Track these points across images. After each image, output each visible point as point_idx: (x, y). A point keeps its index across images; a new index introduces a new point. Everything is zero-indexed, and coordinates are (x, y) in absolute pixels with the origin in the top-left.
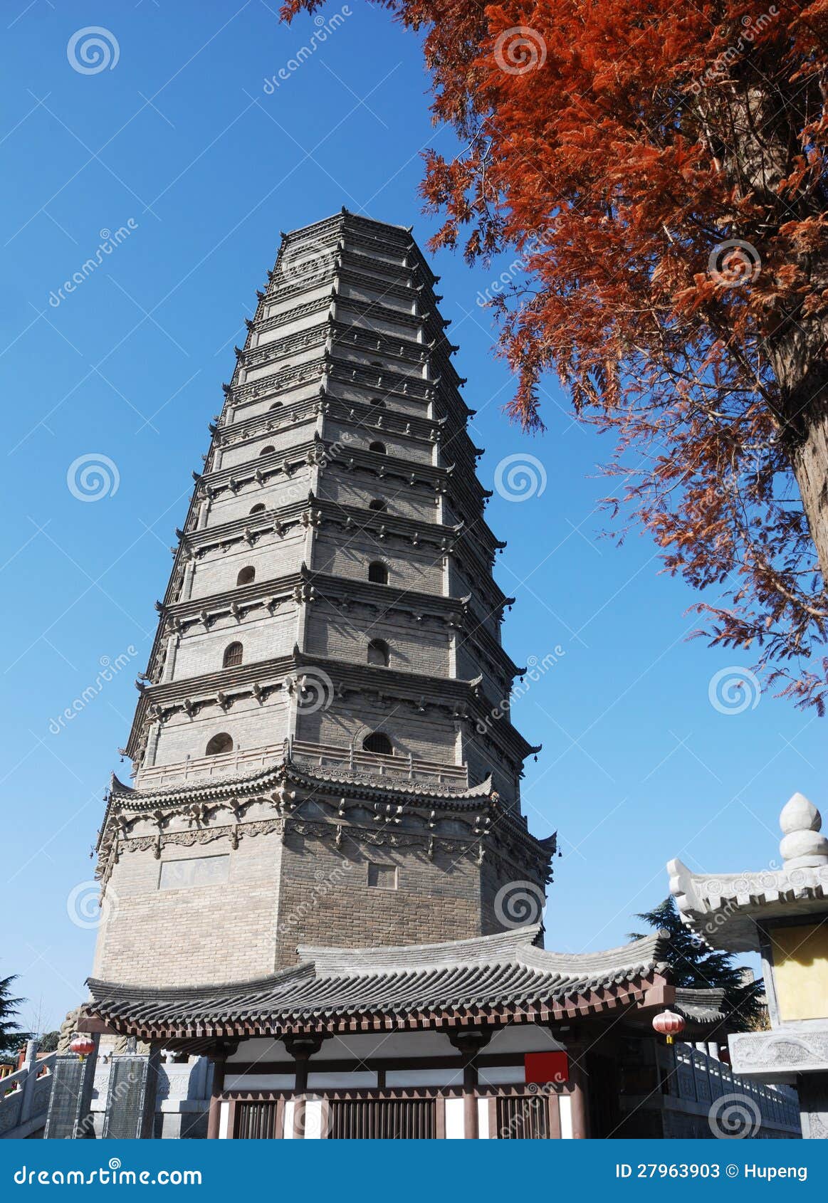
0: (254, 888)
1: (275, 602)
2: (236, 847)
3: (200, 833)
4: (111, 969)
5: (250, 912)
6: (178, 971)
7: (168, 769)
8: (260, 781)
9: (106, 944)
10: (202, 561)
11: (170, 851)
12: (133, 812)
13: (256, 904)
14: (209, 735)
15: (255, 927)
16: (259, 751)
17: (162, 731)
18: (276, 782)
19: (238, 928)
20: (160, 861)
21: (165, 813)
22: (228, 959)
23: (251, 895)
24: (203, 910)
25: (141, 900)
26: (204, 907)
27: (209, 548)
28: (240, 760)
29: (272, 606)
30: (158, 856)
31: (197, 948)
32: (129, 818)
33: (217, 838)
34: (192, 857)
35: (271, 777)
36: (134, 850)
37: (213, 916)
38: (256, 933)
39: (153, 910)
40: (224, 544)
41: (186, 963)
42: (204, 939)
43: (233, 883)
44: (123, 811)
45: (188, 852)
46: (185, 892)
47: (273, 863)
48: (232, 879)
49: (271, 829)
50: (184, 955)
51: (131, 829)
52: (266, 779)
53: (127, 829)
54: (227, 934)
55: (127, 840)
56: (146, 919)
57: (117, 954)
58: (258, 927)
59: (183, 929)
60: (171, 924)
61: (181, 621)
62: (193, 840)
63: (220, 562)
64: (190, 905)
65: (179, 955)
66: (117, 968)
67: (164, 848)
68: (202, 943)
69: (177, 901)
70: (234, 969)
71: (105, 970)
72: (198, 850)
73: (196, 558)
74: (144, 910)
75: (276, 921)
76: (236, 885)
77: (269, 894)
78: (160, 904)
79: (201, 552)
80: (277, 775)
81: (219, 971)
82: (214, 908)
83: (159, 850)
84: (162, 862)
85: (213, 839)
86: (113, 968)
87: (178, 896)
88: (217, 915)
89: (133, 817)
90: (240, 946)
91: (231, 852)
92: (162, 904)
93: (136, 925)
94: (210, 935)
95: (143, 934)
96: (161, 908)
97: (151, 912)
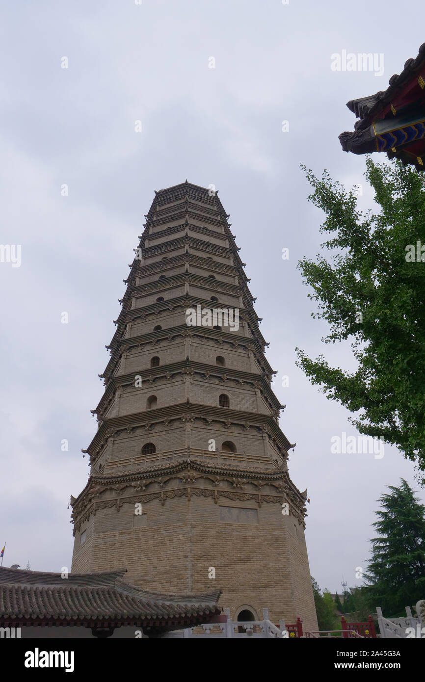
0: (273, 529)
2: (261, 507)
4: (197, 565)
5: (274, 542)
6: (240, 570)
7: (206, 452)
9: (191, 549)
10: (193, 341)
11: (223, 501)
13: (276, 538)
15: (278, 551)
16: (257, 458)
19: (270, 550)
22: (267, 566)
23: (272, 533)
24: (249, 538)
25: (210, 526)
26: (249, 536)
27: (198, 336)
28: (248, 460)
30: (216, 503)
31: (248, 558)
33: (250, 499)
36: (200, 496)
37: (255, 542)
38: (279, 554)
39: (219, 533)
41: (245, 566)
42: (252, 554)
48: (261, 523)
50: (242, 561)
54: (264, 552)
55: (196, 489)
56: (214, 537)
57: (200, 557)
59: (239, 546)
60: (232, 543)
63: (205, 346)
64: (240, 533)
65: (240, 561)
67: (219, 498)
68: (251, 556)
69: (233, 531)
70: (272, 572)
71: (193, 566)
72: (239, 503)
74: (212, 532)
76: (263, 527)
78: (222, 530)
81: (263, 572)
82: (254, 537)
83: (217, 499)
84: (218, 506)
85: (248, 500)
87: (232, 527)
88: (257, 541)
90: (272, 560)
91: (258, 508)
92: (224, 530)
93: (210, 541)
94: (255, 552)
95: (215, 546)
96: (224, 533)
97: (217, 534)
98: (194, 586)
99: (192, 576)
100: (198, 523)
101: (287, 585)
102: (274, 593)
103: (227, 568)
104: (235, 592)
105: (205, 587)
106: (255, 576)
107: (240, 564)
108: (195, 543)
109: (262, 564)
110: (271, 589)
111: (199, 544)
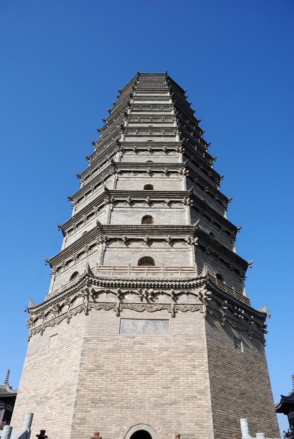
0: (189, 340)
1: (171, 202)
2: (174, 317)
3: (148, 305)
4: (86, 380)
5: (189, 354)
6: (139, 385)
7: (116, 268)
8: (191, 283)
9: (81, 364)
10: (121, 176)
11: (126, 313)
12: (100, 287)
13: (192, 350)
14: (139, 256)
15: (193, 363)
16: (177, 269)
17: (107, 249)
18: (200, 285)
19: (182, 363)
20: (120, 318)
21: (123, 291)
22: (176, 381)
23: (187, 344)
24: (155, 350)
25: (107, 339)
26: (155, 348)
27: (125, 172)
28: (165, 271)
29: (170, 203)
30: (118, 315)
31: (152, 372)
32: (97, 290)
33: (160, 310)
34: (142, 318)
35: (198, 281)
36: (100, 309)
37: (162, 354)
38: (194, 367)
39: (117, 346)
40: (134, 172)
41: (146, 381)
42: (157, 367)
43: (174, 336)
44: (93, 286)
45: (139, 315)
46: (140, 338)
47: (200, 328)
48: (173, 334)
49: (197, 309)
50: (142, 376)
51: (97, 297)
52: (195, 282)
53: (95, 296)
54: (173, 366)
55: (95, 302)
56: (110, 351)
57: (90, 371)
58: (195, 363)
59: (141, 359)
60: (132, 356)
61: (115, 199)
62: (143, 308)
63: (132, 179)
64: (144, 346)
65: (140, 376)
66: (91, 379)
67: (122, 311)
68: (156, 370)
69: (135, 343)
70: (181, 387)
72: (146, 315)
73: (118, 174)
74: (109, 345)
75: (207, 360)
76: (176, 338)
77: (200, 345)
78: (122, 343)
79: (121, 172)
80: (202, 281)
81: (170, 388)
82: (162, 349)
83: (119, 311)
84: (121, 319)
85: (158, 310)
86: (87, 379)
87: (135, 339)
88: (165, 354)
89: (100, 290)
90: (184, 374)
91: (171, 319)
92: (124, 343)
93: (104, 354)
94: (161, 365)
95: (110, 360)
96: (123, 346)
97: (115, 347)
98: (78, 402)
99: (78, 391)
100: (92, 336)
101: (202, 402)
102: (182, 411)
103: (122, 383)
104: (129, 410)
105: (93, 403)
106: (158, 392)
107: (139, 378)
108: (87, 357)
109: (170, 378)
110: (178, 406)
111: (92, 357)
